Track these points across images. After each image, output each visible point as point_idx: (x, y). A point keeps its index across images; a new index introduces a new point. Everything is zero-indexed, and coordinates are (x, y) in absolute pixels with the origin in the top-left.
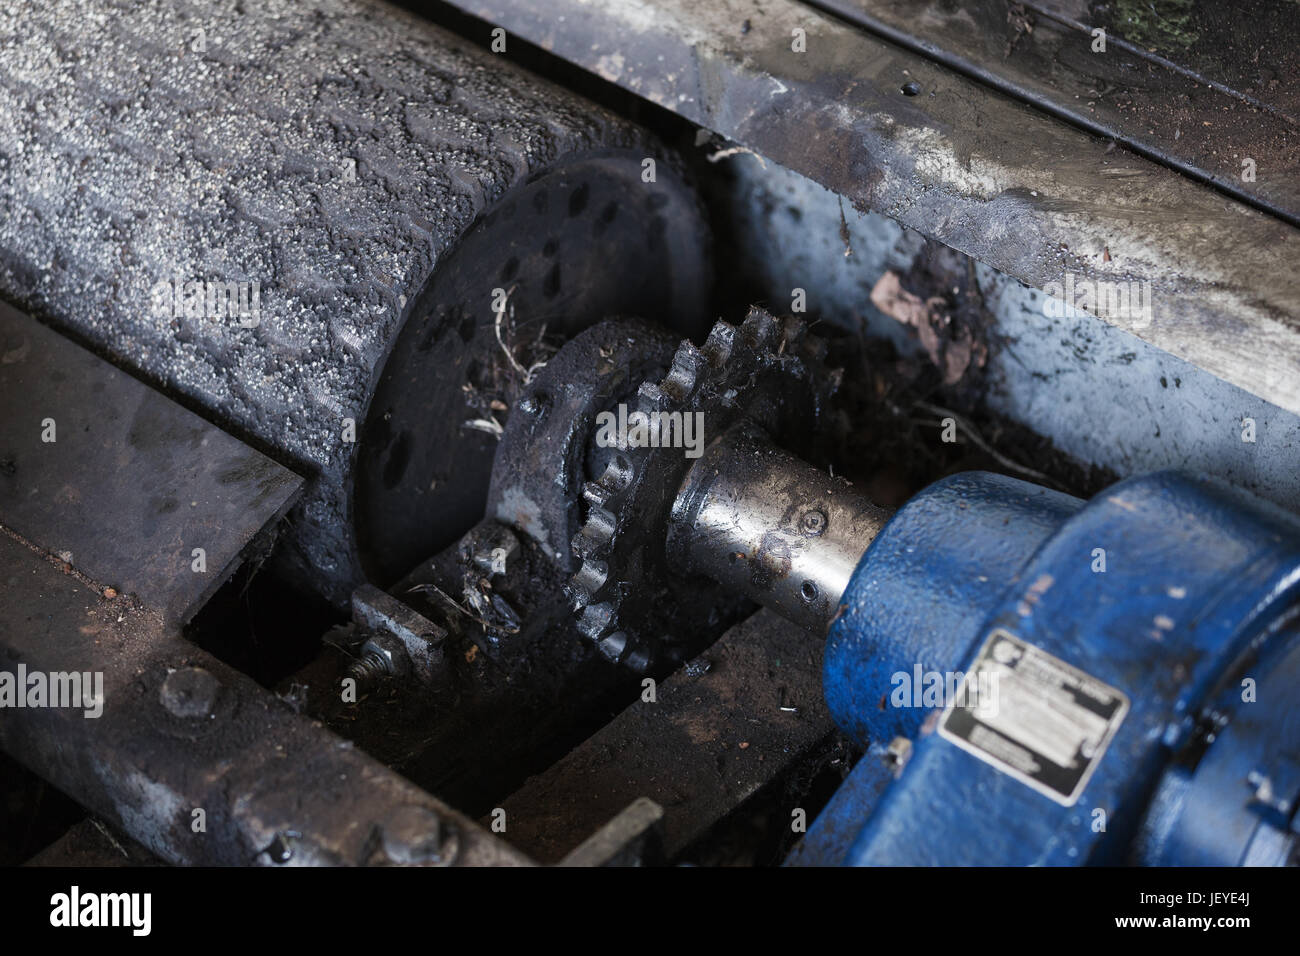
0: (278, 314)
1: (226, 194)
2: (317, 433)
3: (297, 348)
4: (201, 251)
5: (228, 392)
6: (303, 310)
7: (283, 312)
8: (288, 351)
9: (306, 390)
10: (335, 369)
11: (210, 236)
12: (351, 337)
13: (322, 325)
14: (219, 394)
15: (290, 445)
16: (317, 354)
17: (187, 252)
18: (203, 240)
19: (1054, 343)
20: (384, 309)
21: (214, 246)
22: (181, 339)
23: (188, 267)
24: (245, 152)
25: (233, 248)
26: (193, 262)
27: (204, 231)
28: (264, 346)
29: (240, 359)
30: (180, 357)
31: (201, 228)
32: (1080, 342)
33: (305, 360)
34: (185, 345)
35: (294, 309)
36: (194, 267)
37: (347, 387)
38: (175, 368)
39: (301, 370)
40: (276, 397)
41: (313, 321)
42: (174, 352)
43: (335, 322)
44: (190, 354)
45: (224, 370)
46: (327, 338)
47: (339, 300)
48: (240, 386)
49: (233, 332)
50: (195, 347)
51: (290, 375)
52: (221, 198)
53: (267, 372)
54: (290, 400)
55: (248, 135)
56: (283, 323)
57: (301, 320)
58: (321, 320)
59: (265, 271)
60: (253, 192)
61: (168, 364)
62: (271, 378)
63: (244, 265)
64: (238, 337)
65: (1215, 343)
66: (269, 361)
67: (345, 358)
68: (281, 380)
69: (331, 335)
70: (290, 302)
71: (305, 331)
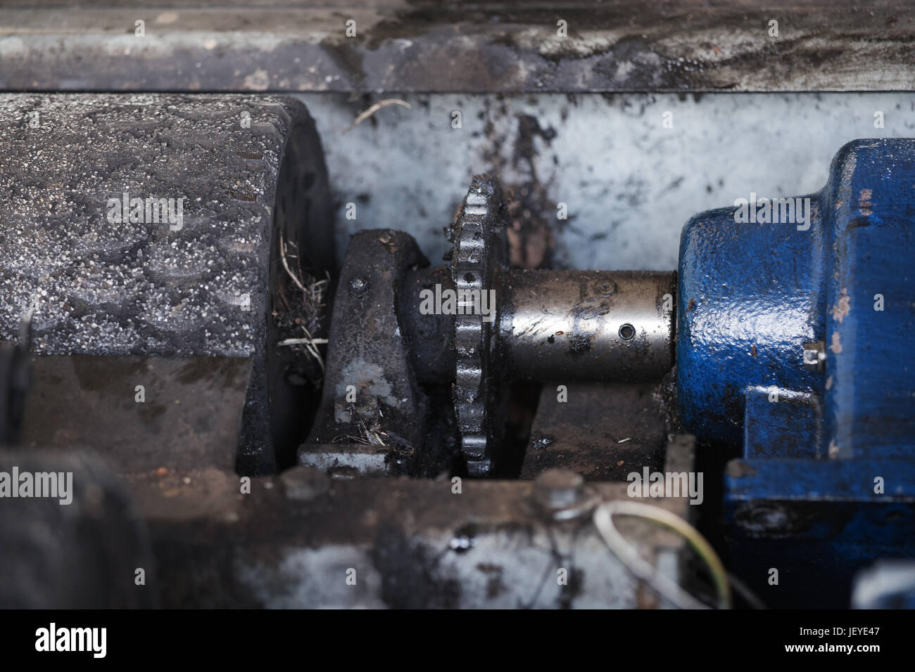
0: (166, 256)
1: (71, 197)
2: (237, 330)
3: (196, 273)
4: (72, 243)
5: (138, 336)
6: (189, 245)
7: (172, 253)
8: (189, 280)
9: (217, 301)
10: (238, 274)
11: (73, 229)
12: (241, 245)
13: (212, 248)
14: (130, 342)
15: (213, 352)
16: (217, 270)
17: (57, 248)
18: (69, 234)
19: (610, 201)
20: (259, 218)
21: (81, 234)
22: (77, 316)
23: (64, 258)
24: (68, 167)
25: (100, 229)
26: (68, 252)
27: (66, 228)
28: (163, 285)
29: (144, 305)
30: (81, 329)
31: (62, 227)
32: (633, 190)
33: (206, 279)
34: (84, 318)
35: (180, 248)
36: (69, 256)
37: (252, 283)
38: (78, 341)
39: (207, 288)
40: (189, 319)
41: (203, 249)
42: (74, 328)
43: (222, 242)
44: (91, 322)
45: (130, 320)
46: (221, 255)
47: (218, 226)
48: (150, 326)
49: (129, 287)
50: (94, 316)
51: (196, 297)
52: (68, 201)
53: (173, 304)
54: (204, 315)
55: (62, 157)
56: (175, 260)
57: (191, 252)
58: (209, 245)
59: (140, 232)
60: (96, 187)
61: (70, 341)
62: (180, 306)
63: (116, 236)
64: (136, 289)
65: (824, 71)
66: (172, 295)
67: (244, 262)
68: (189, 303)
69: (223, 253)
70: (174, 244)
71: (198, 258)
